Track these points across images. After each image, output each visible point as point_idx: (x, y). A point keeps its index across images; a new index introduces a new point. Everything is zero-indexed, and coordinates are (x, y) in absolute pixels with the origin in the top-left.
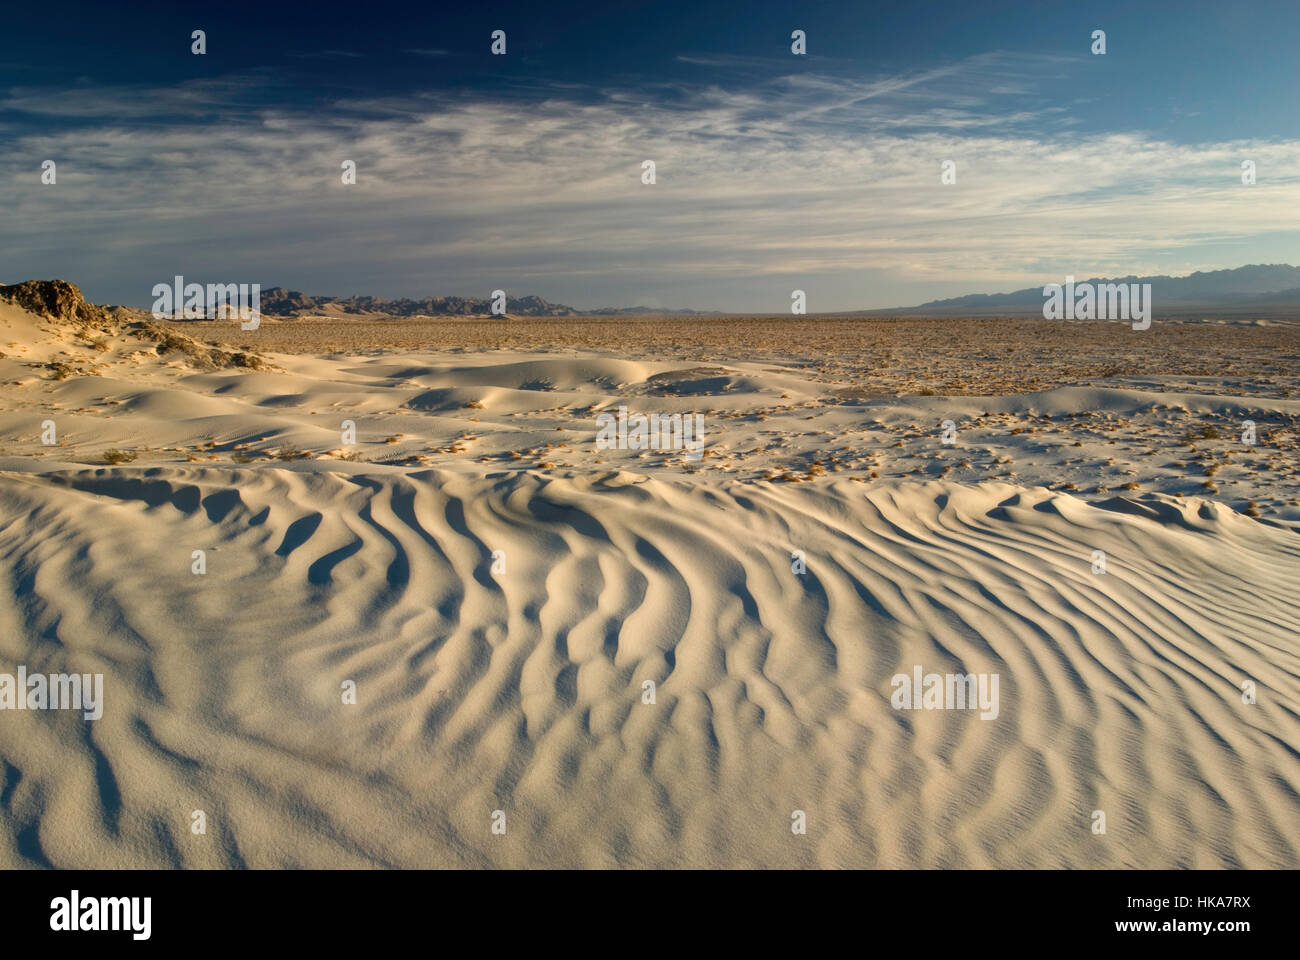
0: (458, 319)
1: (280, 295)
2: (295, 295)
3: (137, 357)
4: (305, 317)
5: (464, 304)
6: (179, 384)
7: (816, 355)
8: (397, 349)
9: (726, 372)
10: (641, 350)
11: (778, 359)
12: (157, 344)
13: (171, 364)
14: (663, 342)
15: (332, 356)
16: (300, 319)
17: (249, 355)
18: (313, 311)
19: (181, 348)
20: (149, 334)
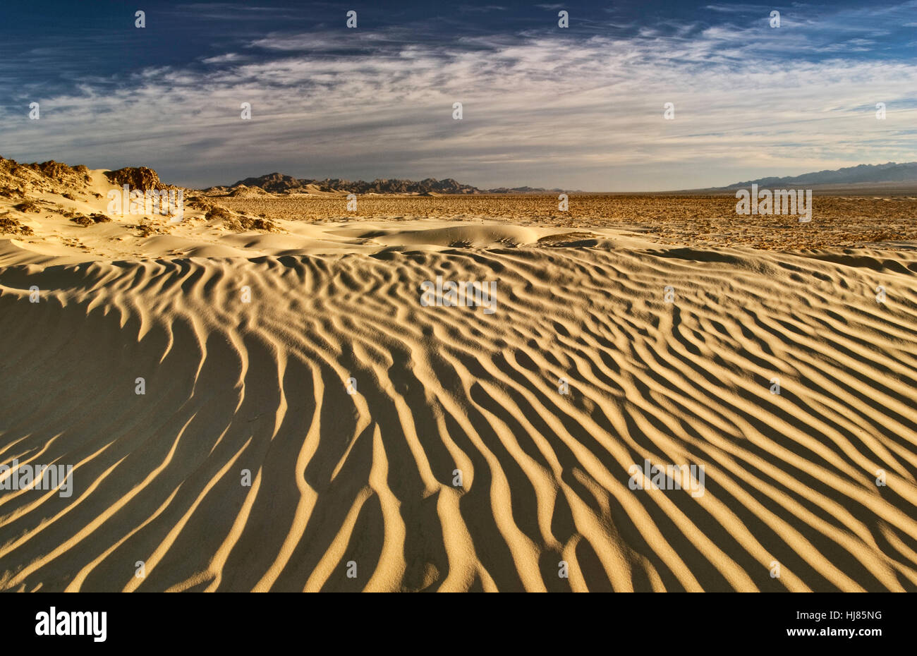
0: (397, 196)
1: (277, 178)
2: (287, 178)
3: (193, 221)
4: (294, 194)
5: (401, 185)
6: (220, 241)
7: (655, 224)
8: (358, 218)
9: (594, 236)
10: (528, 219)
11: (627, 227)
12: (205, 212)
13: (215, 227)
14: (542, 214)
15: (315, 222)
16: (291, 195)
17: (265, 220)
18: (299, 190)
19: (222, 215)
20: (200, 205)
